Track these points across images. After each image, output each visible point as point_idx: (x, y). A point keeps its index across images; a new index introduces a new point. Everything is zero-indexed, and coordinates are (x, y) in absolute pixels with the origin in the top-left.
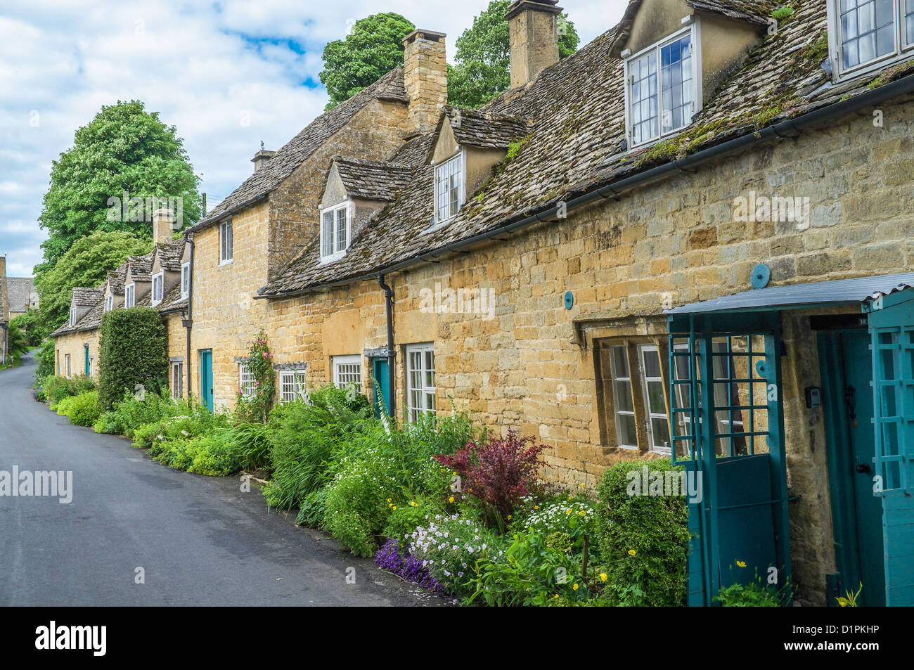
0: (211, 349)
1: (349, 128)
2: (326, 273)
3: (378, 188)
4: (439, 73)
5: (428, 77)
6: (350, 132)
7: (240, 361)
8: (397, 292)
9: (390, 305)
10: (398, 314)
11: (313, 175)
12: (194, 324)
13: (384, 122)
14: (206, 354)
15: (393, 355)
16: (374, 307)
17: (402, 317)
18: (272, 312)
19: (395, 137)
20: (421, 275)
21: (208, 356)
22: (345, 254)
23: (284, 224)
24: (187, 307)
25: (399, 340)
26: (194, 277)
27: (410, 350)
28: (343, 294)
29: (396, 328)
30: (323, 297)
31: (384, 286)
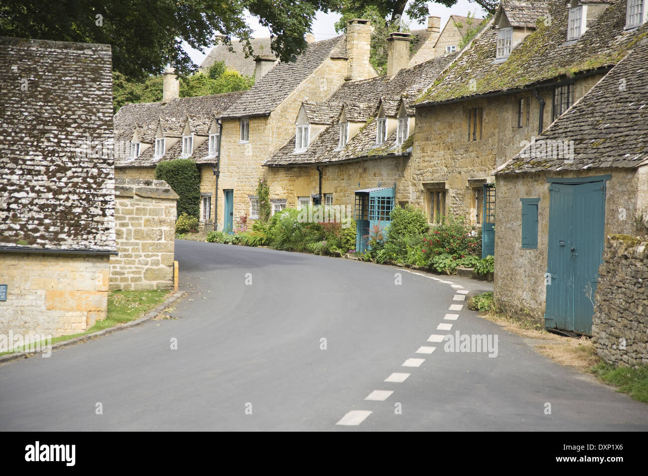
0: (233, 190)
1: (314, 75)
2: (297, 159)
3: (324, 117)
4: (366, 43)
5: (359, 46)
6: (314, 77)
7: (251, 197)
8: (323, 173)
9: (321, 178)
10: (323, 182)
11: (294, 102)
12: (221, 175)
13: (333, 70)
14: (228, 193)
15: (321, 198)
16: (316, 177)
17: (325, 183)
18: (270, 173)
19: (340, 78)
20: (330, 168)
21: (230, 194)
22: (306, 150)
23: (278, 128)
24: (217, 164)
25: (323, 192)
26: (221, 146)
27: (327, 196)
28: (304, 170)
29: (322, 187)
30: (296, 170)
31: (319, 170)
